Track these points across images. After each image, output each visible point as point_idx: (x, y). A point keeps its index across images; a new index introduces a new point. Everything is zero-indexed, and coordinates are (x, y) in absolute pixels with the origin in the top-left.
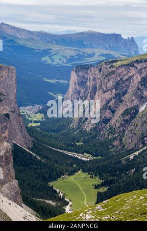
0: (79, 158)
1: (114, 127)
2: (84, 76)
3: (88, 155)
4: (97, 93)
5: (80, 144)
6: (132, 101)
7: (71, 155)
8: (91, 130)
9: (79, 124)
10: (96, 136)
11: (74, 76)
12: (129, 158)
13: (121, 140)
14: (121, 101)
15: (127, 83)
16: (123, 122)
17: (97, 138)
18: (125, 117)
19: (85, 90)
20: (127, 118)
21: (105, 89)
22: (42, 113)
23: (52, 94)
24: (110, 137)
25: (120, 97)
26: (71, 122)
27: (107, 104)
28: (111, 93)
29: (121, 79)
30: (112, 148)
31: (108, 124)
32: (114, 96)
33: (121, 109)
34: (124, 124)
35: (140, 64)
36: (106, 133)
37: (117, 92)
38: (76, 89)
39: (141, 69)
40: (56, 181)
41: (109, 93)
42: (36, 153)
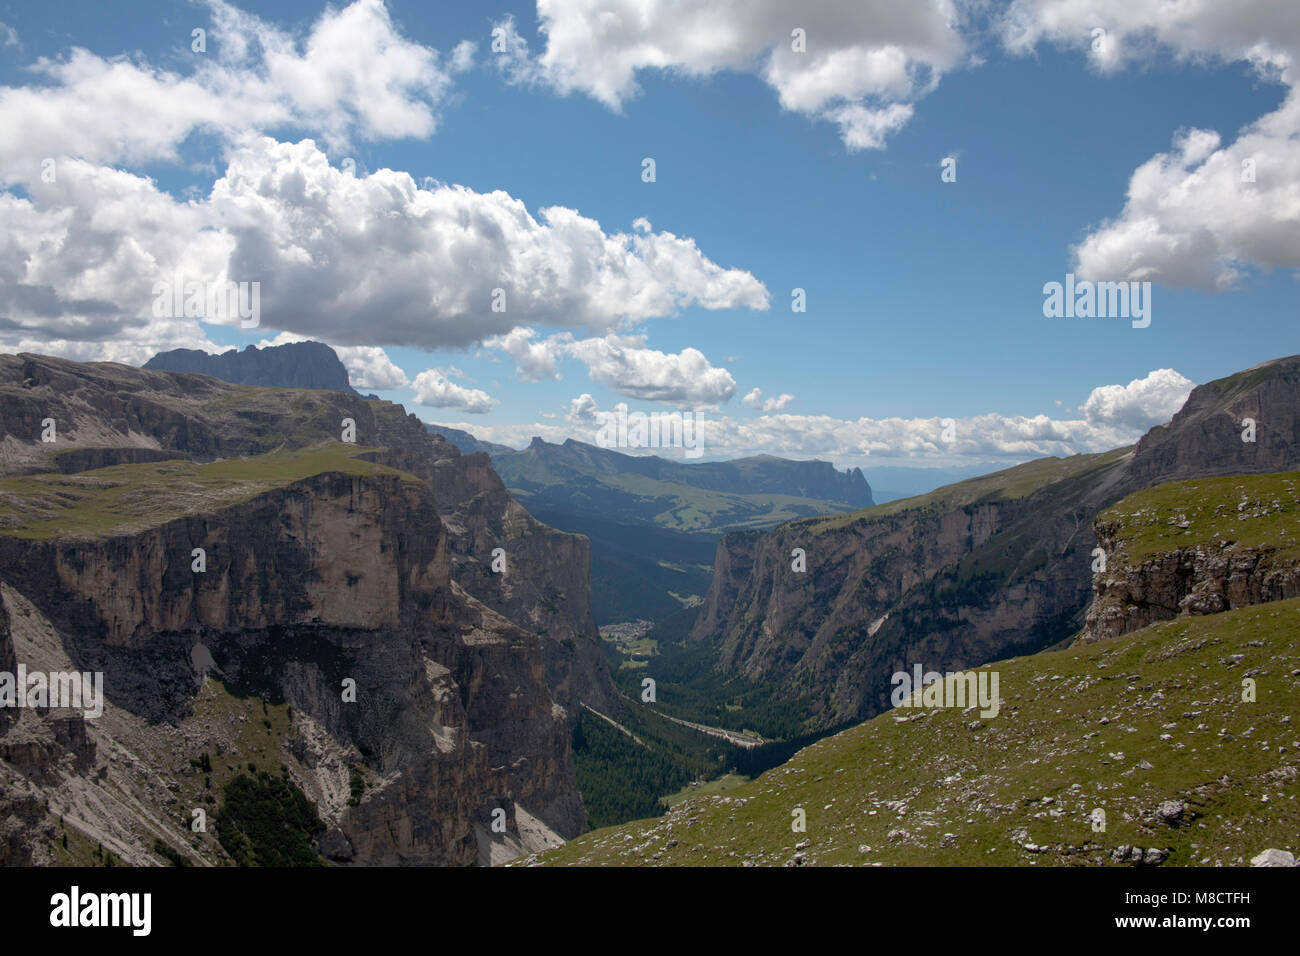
0: (732, 740)
1: (812, 670)
2: (747, 556)
3: (752, 734)
4: (774, 595)
5: (739, 707)
6: (852, 611)
7: (713, 734)
8: (761, 677)
9: (734, 663)
10: (772, 690)
11: (722, 555)
13: (827, 700)
14: (828, 612)
15: (841, 570)
16: (832, 659)
17: (775, 694)
18: (836, 648)
19: (747, 586)
20: (840, 648)
21: (791, 584)
22: (652, 638)
23: (675, 595)
24: (802, 694)
25: (825, 603)
26: (717, 660)
27: (795, 618)
28: (804, 593)
29: (828, 560)
30: (807, 718)
31: (799, 664)
32: (812, 599)
33: (827, 628)
34: (833, 663)
35: (870, 528)
36: (795, 684)
37: (818, 590)
38: (728, 584)
39: (872, 539)
40: (678, 795)
41: (799, 593)
42: (634, 730)
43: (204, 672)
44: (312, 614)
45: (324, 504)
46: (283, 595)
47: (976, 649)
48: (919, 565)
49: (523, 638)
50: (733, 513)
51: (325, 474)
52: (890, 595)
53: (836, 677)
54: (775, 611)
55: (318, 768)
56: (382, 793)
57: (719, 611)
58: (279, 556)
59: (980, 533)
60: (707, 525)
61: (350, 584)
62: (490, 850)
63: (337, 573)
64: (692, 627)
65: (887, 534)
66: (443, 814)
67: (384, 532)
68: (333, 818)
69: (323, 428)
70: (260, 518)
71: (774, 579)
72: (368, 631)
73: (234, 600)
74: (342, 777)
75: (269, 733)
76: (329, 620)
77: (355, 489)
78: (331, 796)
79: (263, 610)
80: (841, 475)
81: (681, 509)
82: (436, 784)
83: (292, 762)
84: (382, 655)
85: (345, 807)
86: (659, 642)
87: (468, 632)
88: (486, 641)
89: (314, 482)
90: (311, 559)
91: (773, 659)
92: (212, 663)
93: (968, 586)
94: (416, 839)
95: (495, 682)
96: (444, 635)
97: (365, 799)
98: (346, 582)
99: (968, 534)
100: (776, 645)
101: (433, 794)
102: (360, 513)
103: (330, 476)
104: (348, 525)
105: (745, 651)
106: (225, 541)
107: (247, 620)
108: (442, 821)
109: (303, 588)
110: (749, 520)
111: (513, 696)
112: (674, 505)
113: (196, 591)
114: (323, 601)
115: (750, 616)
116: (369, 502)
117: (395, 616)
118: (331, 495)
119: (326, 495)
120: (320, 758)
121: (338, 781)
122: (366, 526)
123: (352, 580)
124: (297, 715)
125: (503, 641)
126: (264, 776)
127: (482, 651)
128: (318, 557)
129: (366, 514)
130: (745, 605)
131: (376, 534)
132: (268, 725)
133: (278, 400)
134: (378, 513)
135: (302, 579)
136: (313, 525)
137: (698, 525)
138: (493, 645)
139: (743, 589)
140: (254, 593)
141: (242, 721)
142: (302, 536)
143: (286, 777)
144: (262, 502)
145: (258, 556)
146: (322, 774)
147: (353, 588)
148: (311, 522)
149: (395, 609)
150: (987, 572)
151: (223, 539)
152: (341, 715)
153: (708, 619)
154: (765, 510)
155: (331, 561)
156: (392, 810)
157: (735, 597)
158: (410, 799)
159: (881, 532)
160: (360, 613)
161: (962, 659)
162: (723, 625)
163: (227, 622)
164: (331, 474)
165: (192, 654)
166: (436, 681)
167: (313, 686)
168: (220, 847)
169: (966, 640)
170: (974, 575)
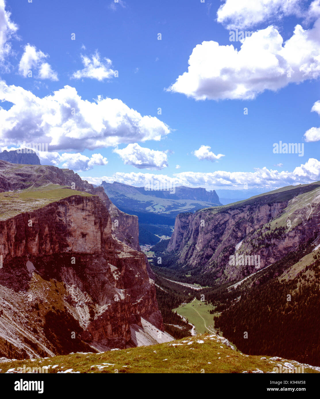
0: (191, 288)
1: (216, 262)
2: (186, 222)
3: (197, 285)
4: (200, 235)
5: (189, 276)
6: (229, 241)
7: (185, 285)
8: (196, 264)
9: (185, 260)
10: (201, 269)
11: (177, 222)
12: (234, 288)
13: (223, 272)
14: (220, 241)
15: (223, 226)
16: (223, 258)
17: (202, 270)
18: (225, 254)
19: (187, 232)
20: (226, 254)
21: (206, 231)
22: (153, 251)
23: (157, 236)
24: (213, 270)
25: (218, 237)
26: (179, 258)
27: (208, 243)
28: (211, 235)
29: (219, 223)
30: (216, 279)
31: (210, 260)
32: (214, 236)
33: (220, 247)
34: (224, 259)
35: (233, 211)
36: (210, 267)
37: (216, 233)
38: (179, 232)
39: (234, 215)
40: (178, 308)
41: (209, 234)
42: (160, 285)
43: (32, 272)
44: (69, 249)
45: (73, 207)
46: (58, 242)
47: (278, 254)
48: (252, 224)
49: (139, 255)
50: (173, 206)
51: (73, 196)
52: (242, 235)
53: (226, 265)
54: (200, 241)
55: (77, 307)
56: (101, 316)
57: (177, 241)
58: (56, 227)
59: (274, 213)
60: (164, 210)
61: (83, 237)
62: (135, 334)
63: (78, 233)
64: (166, 247)
65: (239, 213)
66: (122, 322)
67: (95, 217)
68: (85, 326)
69: (48, 179)
70: (49, 213)
71: (200, 230)
72: (90, 254)
73: (40, 244)
74: (86, 310)
75: (58, 294)
76: (75, 251)
77: (85, 202)
78: (83, 317)
79: (51, 248)
80: (208, 193)
81: (155, 205)
82: (120, 311)
83: (67, 305)
84: (96, 263)
85: (89, 322)
86: (155, 253)
87: (120, 253)
88: (126, 257)
89: (69, 199)
90: (68, 228)
91: (200, 258)
92: (34, 268)
93: (274, 232)
94: (114, 333)
95: (130, 271)
96: (111, 254)
97: (96, 318)
98: (81, 236)
99: (269, 213)
100: (201, 253)
101: (119, 315)
102: (86, 210)
103: (75, 197)
104: (82, 215)
105: (189, 256)
106: (37, 222)
107: (45, 251)
108: (122, 325)
109: (65, 239)
110: (178, 209)
111: (136, 276)
112: (152, 204)
113: (27, 242)
114: (73, 244)
115: (190, 243)
116: (89, 206)
117: (99, 249)
118: (75, 204)
119: (74, 204)
120: (77, 303)
121: (85, 312)
122: (89, 215)
123: (84, 235)
124: (67, 287)
125: (132, 256)
126: (58, 311)
127: (125, 260)
128: (71, 227)
129: (89, 211)
130: (187, 239)
131: (93, 218)
132: (57, 291)
133: (30, 169)
134: (93, 210)
135: (65, 236)
136: (69, 215)
137: (161, 211)
138: (128, 258)
139: (185, 234)
140: (48, 242)
141: (48, 290)
142: (65, 219)
143: (66, 311)
144: (50, 207)
145: (49, 227)
146: (78, 309)
147: (84, 239)
148: (68, 214)
149: (99, 246)
150: (281, 226)
151: (36, 221)
152: (83, 286)
153: (173, 244)
154: (184, 205)
155: (75, 228)
156: (105, 322)
157: (183, 236)
158: (111, 317)
159: (237, 213)
160: (87, 248)
161: (273, 257)
162: (179, 246)
163: (38, 253)
164: (75, 196)
165: (27, 265)
166: (114, 272)
167: (72, 276)
168: (46, 339)
169: (275, 251)
170: (276, 228)
